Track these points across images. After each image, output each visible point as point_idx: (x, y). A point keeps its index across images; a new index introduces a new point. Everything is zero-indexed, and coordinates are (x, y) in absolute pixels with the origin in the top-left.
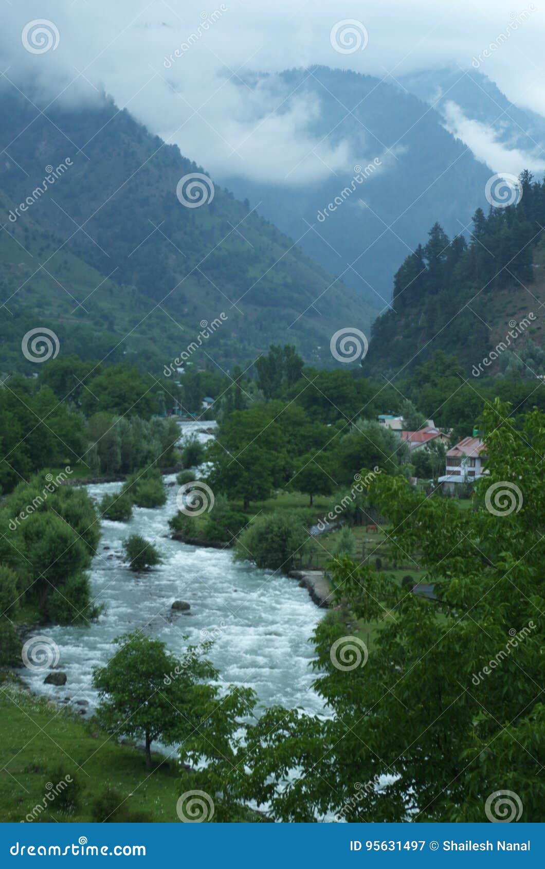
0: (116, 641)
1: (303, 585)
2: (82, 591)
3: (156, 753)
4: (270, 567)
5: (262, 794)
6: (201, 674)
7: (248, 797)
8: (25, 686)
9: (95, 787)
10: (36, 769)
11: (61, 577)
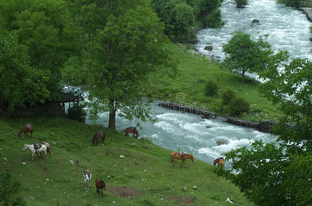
0: (232, 34)
1: (304, 13)
2: (218, 15)
3: (247, 76)
4: (290, 6)
5: (291, 91)
6: (264, 47)
7: (285, 92)
8: (197, 51)
9: (223, 88)
10: (202, 81)
11: (210, 10)
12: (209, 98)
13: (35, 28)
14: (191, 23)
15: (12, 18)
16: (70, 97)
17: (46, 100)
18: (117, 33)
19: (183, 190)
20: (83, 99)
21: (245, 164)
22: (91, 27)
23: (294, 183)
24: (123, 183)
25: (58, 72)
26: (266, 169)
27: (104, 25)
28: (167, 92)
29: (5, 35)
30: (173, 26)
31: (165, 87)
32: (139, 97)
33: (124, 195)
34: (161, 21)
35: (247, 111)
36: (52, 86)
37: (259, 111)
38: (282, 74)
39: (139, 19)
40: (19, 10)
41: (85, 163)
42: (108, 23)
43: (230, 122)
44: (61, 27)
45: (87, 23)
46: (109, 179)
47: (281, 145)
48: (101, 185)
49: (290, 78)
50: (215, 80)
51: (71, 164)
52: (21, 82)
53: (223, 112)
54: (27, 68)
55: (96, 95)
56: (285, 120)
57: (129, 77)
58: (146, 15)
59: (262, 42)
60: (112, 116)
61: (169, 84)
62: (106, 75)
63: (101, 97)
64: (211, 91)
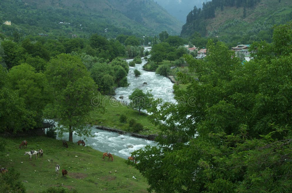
0: (133, 90)
1: (169, 79)
2: (126, 80)
3: (141, 112)
4: (162, 75)
5: (164, 119)
6: (150, 96)
7: (161, 119)
9: (130, 118)
10: (118, 115)
11: (122, 78)
12: (122, 124)
13: (28, 89)
14: (112, 85)
15: (15, 84)
16: (48, 125)
17: (34, 127)
18: (73, 90)
19: (110, 173)
20: (55, 126)
21: (142, 158)
22: (59, 88)
23: (167, 167)
24: (77, 171)
25: (41, 112)
26: (153, 160)
27: (66, 86)
28: (100, 121)
29: (11, 92)
30: (102, 87)
31: (99, 119)
32: (85, 124)
33: (78, 177)
34: (96, 84)
35: (142, 130)
36: (38, 120)
37: (148, 130)
38: (159, 110)
39: (84, 83)
40: (19, 79)
41: (56, 161)
42: (68, 85)
43: (133, 136)
44: (43, 88)
45: (56, 85)
46: (69, 169)
47: (160, 147)
48: (65, 173)
49: (163, 112)
50: (125, 114)
51: (49, 162)
52: (20, 118)
53: (130, 130)
54: (24, 110)
55: (62, 124)
56: (162, 134)
57: (79, 113)
58: (88, 81)
59: (149, 94)
60: (71, 134)
61: (101, 117)
62: (67, 113)
63: (64, 125)
64: (123, 119)
